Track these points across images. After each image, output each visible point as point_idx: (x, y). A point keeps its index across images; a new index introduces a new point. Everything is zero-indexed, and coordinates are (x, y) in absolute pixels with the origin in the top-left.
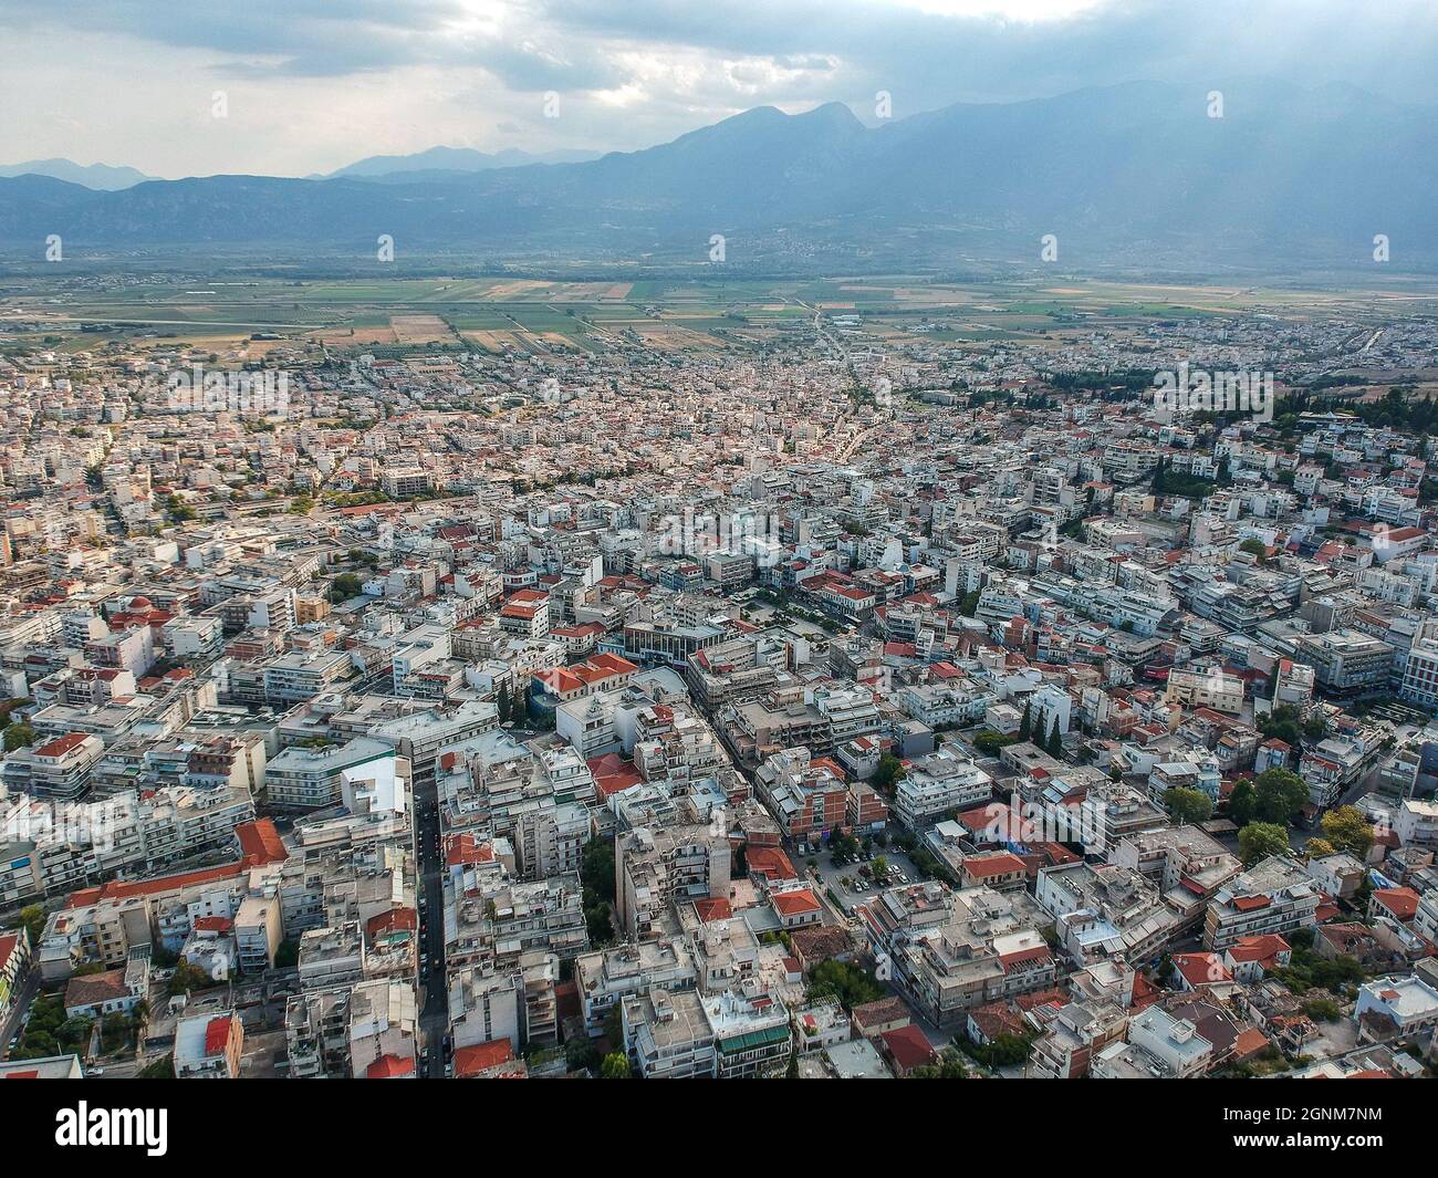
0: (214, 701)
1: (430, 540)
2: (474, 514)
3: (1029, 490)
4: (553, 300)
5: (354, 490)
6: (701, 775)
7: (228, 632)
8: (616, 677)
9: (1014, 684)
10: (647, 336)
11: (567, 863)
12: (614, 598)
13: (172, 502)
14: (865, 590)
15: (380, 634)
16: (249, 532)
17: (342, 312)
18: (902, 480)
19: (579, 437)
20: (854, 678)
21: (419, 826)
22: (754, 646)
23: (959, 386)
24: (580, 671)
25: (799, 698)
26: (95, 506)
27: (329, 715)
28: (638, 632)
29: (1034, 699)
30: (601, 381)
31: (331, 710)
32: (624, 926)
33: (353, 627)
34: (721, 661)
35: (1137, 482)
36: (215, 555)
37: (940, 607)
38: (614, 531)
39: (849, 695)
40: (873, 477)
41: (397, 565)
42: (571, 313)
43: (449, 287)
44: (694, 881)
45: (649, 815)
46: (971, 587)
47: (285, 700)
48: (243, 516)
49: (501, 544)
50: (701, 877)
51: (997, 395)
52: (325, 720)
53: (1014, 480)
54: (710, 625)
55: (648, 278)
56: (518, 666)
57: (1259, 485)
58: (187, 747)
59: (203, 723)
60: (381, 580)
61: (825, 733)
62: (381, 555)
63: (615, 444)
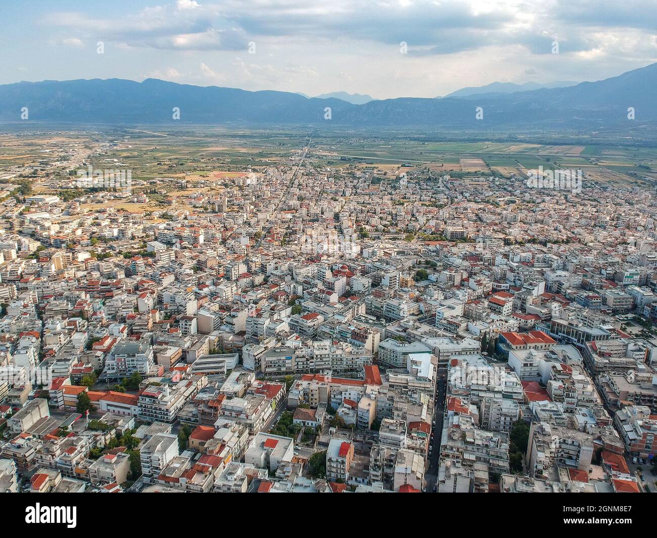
0: (364, 312)
1: (461, 261)
2: (483, 252)
4: (539, 154)
5: (432, 234)
6: (583, 406)
7: (373, 285)
8: (543, 344)
10: (589, 173)
11: (504, 427)
12: (548, 304)
13: (362, 229)
15: (433, 298)
16: (388, 246)
17: (440, 156)
19: (542, 221)
21: (438, 388)
22: (626, 345)
24: (524, 336)
25: (649, 380)
26: (335, 228)
27: (407, 329)
28: (559, 324)
30: (559, 195)
31: (408, 327)
32: (529, 467)
33: (423, 293)
34: (605, 349)
36: (374, 253)
38: (553, 271)
41: (444, 269)
42: (548, 160)
43: (489, 147)
44: (570, 458)
45: (551, 418)
47: (390, 318)
48: (386, 239)
49: (494, 268)
50: (574, 457)
52: (405, 330)
54: (601, 329)
55: (594, 144)
56: (493, 327)
58: (352, 328)
59: (359, 320)
60: (437, 275)
62: (439, 264)
63: (561, 227)
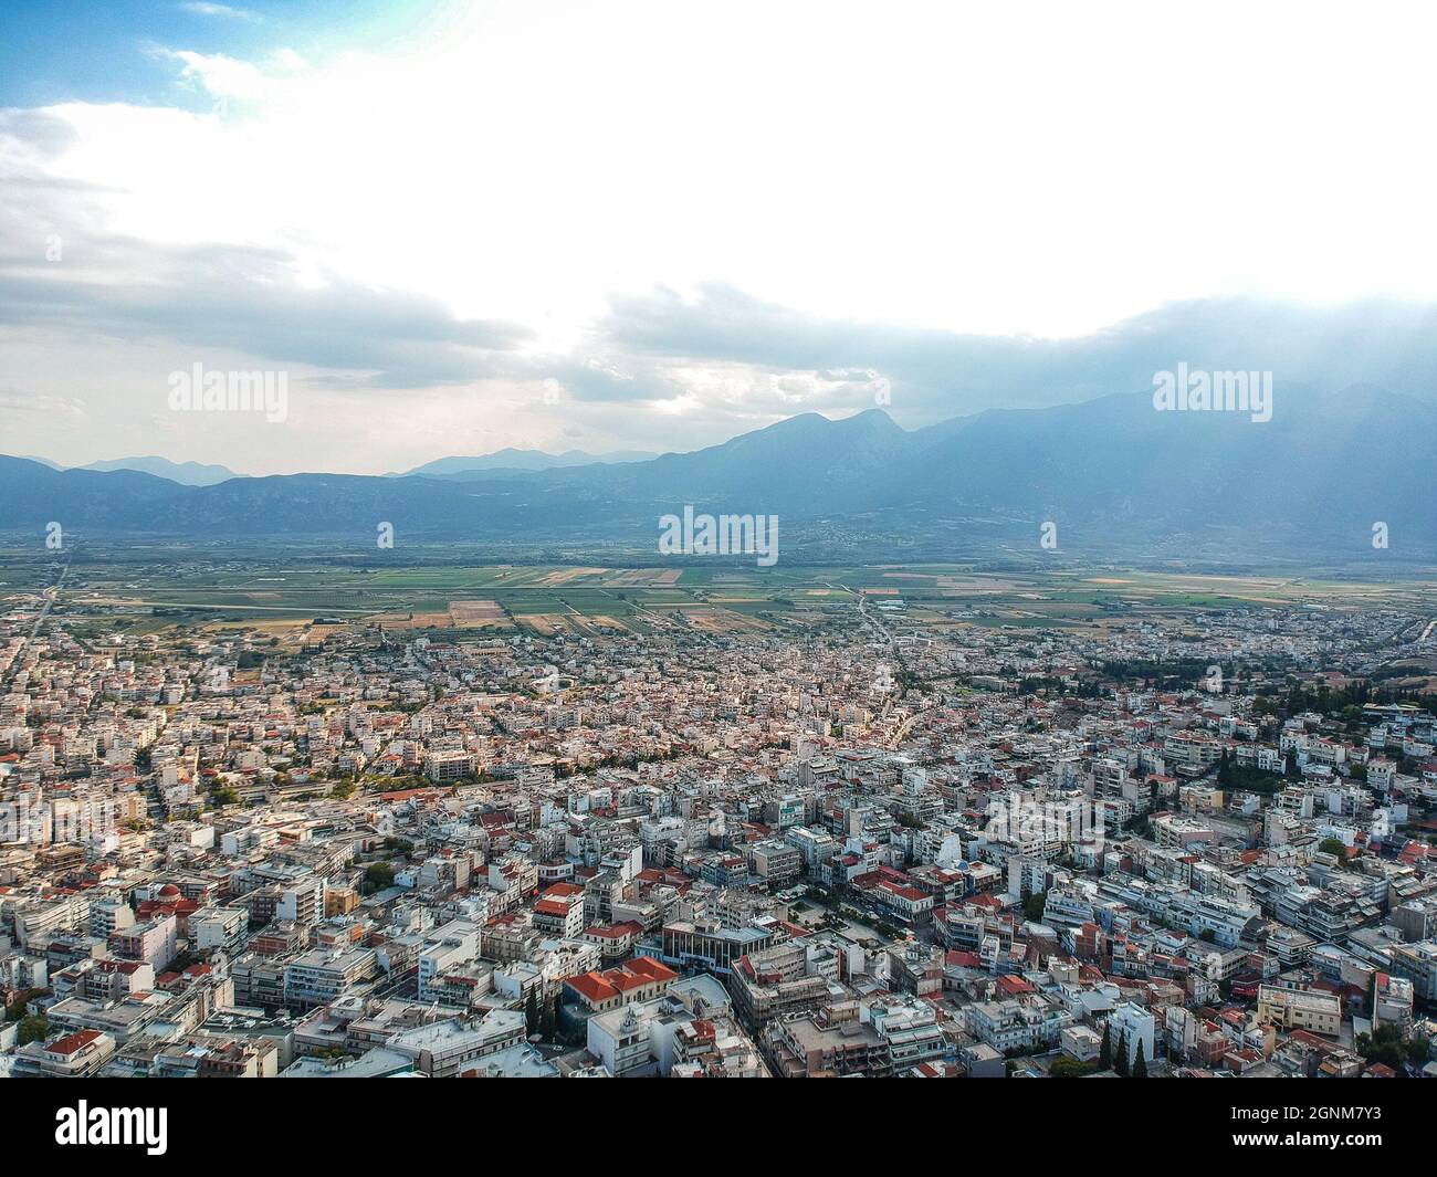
0: (230, 1001)
1: (467, 827)
2: (514, 800)
3: (1090, 782)
4: (605, 585)
5: (396, 774)
7: (254, 925)
8: (654, 986)
9: (1090, 1001)
10: (695, 619)
12: (653, 894)
13: (216, 784)
14: (921, 889)
15: (409, 930)
16: (287, 817)
17: (402, 597)
18: (956, 768)
19: (624, 719)
20: (914, 992)
22: (803, 952)
23: (1008, 672)
24: (614, 977)
25: (854, 1014)
26: (140, 788)
27: (348, 1021)
28: (677, 934)
29: (1114, 1019)
30: (648, 662)
31: (350, 1015)
33: (382, 921)
34: (767, 969)
35: (1202, 776)
36: (251, 841)
37: (1003, 910)
38: (655, 819)
39: (909, 1012)
40: (925, 764)
41: (431, 854)
42: (622, 597)
43: (507, 574)
46: (1036, 888)
47: (303, 1003)
48: (284, 800)
49: (539, 832)
51: (1047, 682)
52: (342, 1028)
53: (1073, 771)
54: (755, 927)
56: (548, 970)
57: (1331, 780)
58: (198, 1053)
59: (218, 1026)
60: (414, 870)
61: (885, 1058)
62: (417, 843)
63: (659, 726)
